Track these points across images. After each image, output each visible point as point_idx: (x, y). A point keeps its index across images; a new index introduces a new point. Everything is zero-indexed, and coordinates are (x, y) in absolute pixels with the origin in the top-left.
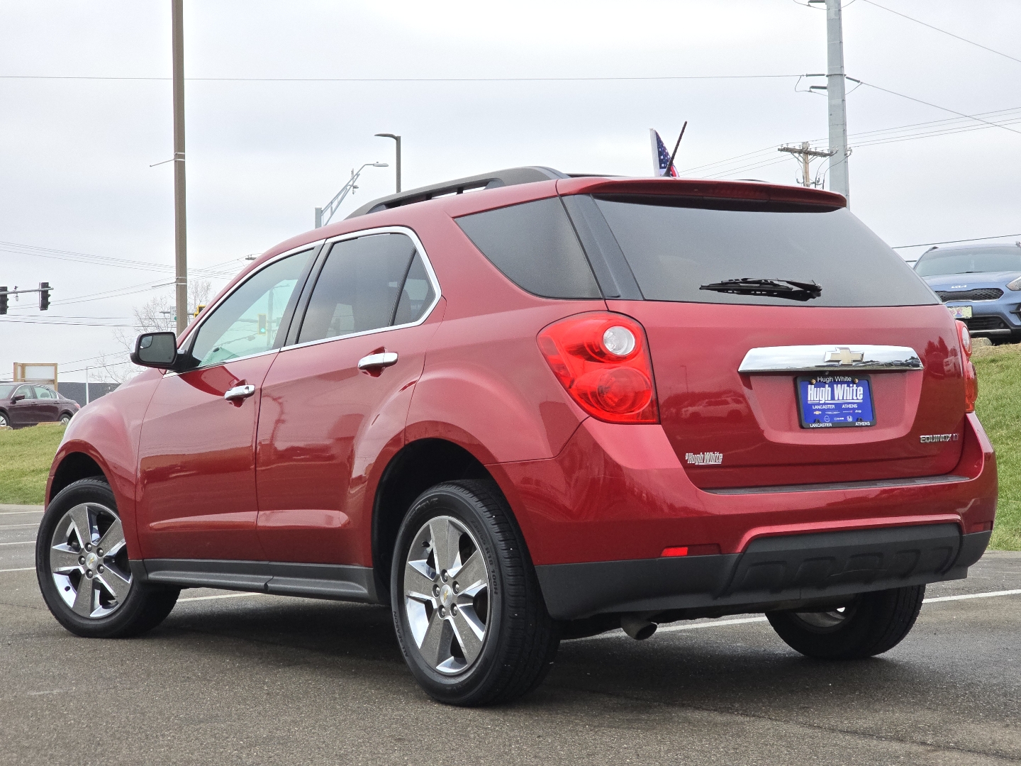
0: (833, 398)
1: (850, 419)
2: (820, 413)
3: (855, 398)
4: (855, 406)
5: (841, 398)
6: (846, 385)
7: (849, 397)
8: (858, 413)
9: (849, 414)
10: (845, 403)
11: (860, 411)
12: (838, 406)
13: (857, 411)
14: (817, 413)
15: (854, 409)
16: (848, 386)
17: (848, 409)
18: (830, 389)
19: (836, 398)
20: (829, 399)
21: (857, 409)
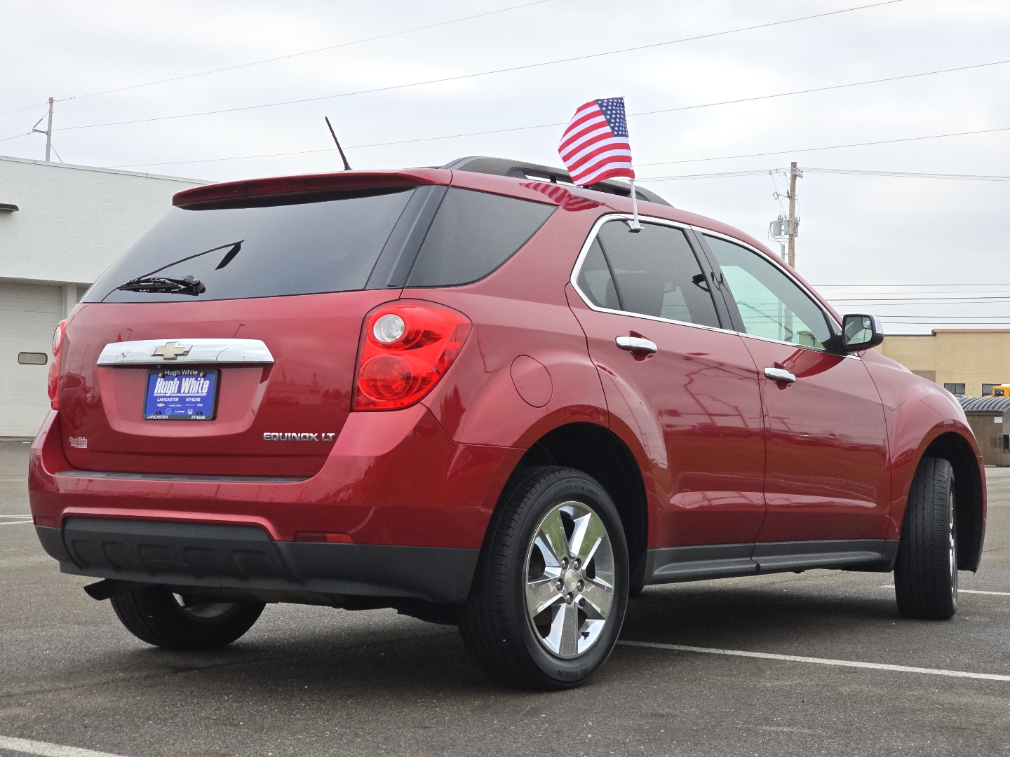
0: (179, 391)
1: (190, 412)
2: (164, 405)
3: (200, 391)
4: (198, 400)
5: (186, 391)
6: (194, 378)
7: (194, 391)
8: (199, 407)
9: (191, 407)
10: (189, 397)
11: (201, 405)
12: (182, 399)
13: (198, 405)
14: (160, 405)
15: (197, 403)
16: (196, 380)
17: (192, 402)
18: (178, 382)
19: (182, 391)
20: (176, 391)
21: (200, 403)
